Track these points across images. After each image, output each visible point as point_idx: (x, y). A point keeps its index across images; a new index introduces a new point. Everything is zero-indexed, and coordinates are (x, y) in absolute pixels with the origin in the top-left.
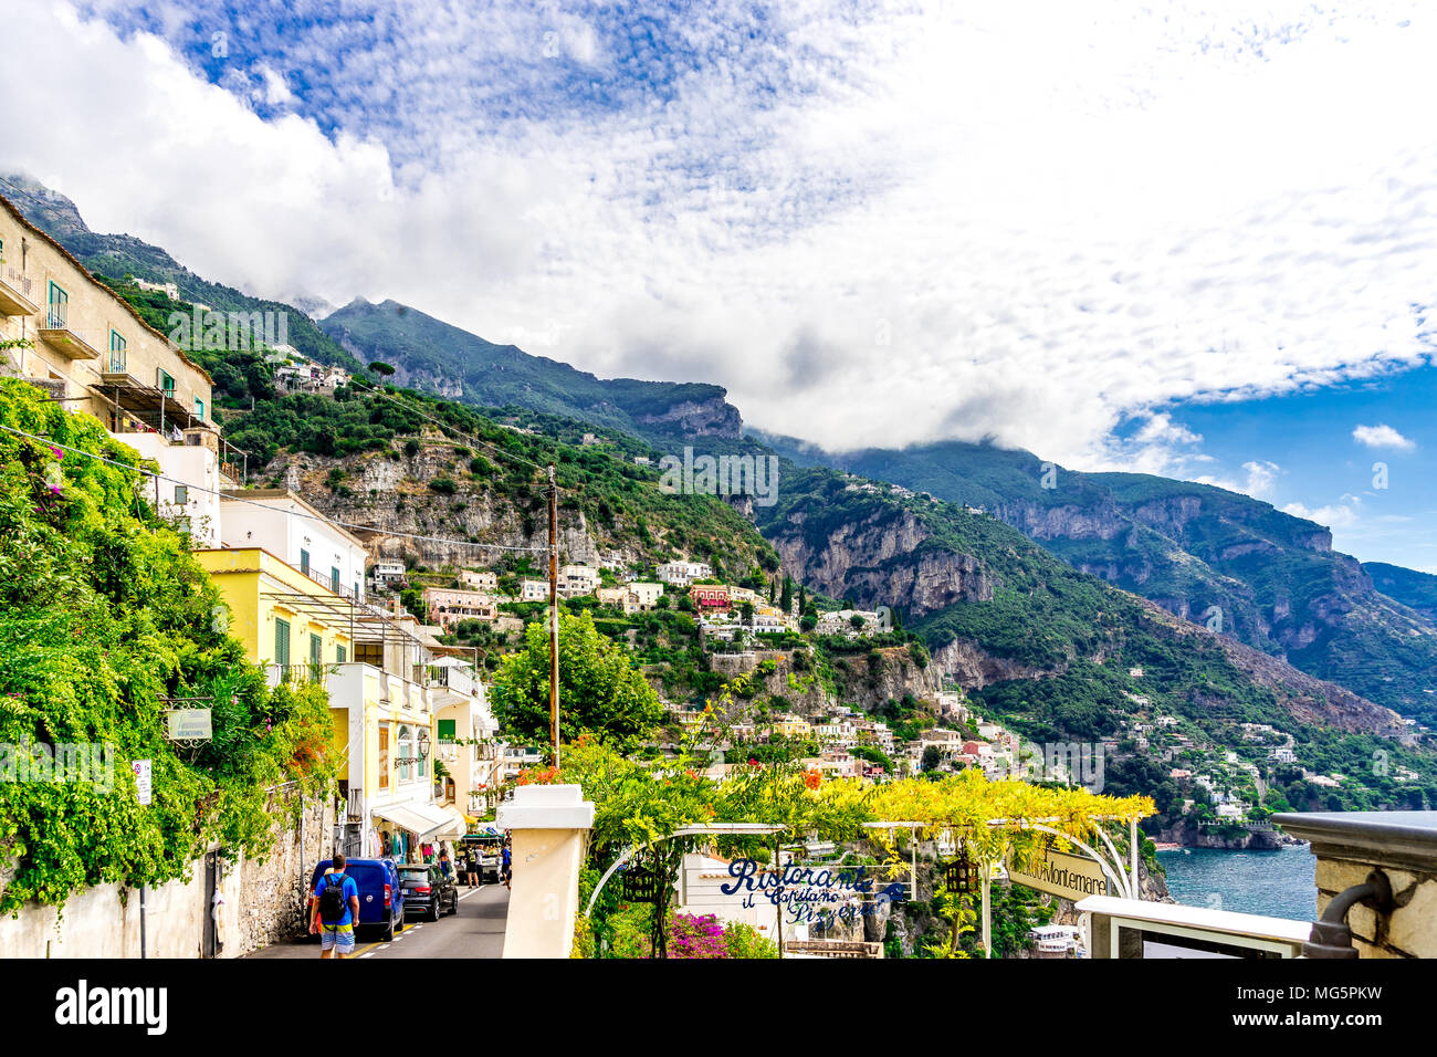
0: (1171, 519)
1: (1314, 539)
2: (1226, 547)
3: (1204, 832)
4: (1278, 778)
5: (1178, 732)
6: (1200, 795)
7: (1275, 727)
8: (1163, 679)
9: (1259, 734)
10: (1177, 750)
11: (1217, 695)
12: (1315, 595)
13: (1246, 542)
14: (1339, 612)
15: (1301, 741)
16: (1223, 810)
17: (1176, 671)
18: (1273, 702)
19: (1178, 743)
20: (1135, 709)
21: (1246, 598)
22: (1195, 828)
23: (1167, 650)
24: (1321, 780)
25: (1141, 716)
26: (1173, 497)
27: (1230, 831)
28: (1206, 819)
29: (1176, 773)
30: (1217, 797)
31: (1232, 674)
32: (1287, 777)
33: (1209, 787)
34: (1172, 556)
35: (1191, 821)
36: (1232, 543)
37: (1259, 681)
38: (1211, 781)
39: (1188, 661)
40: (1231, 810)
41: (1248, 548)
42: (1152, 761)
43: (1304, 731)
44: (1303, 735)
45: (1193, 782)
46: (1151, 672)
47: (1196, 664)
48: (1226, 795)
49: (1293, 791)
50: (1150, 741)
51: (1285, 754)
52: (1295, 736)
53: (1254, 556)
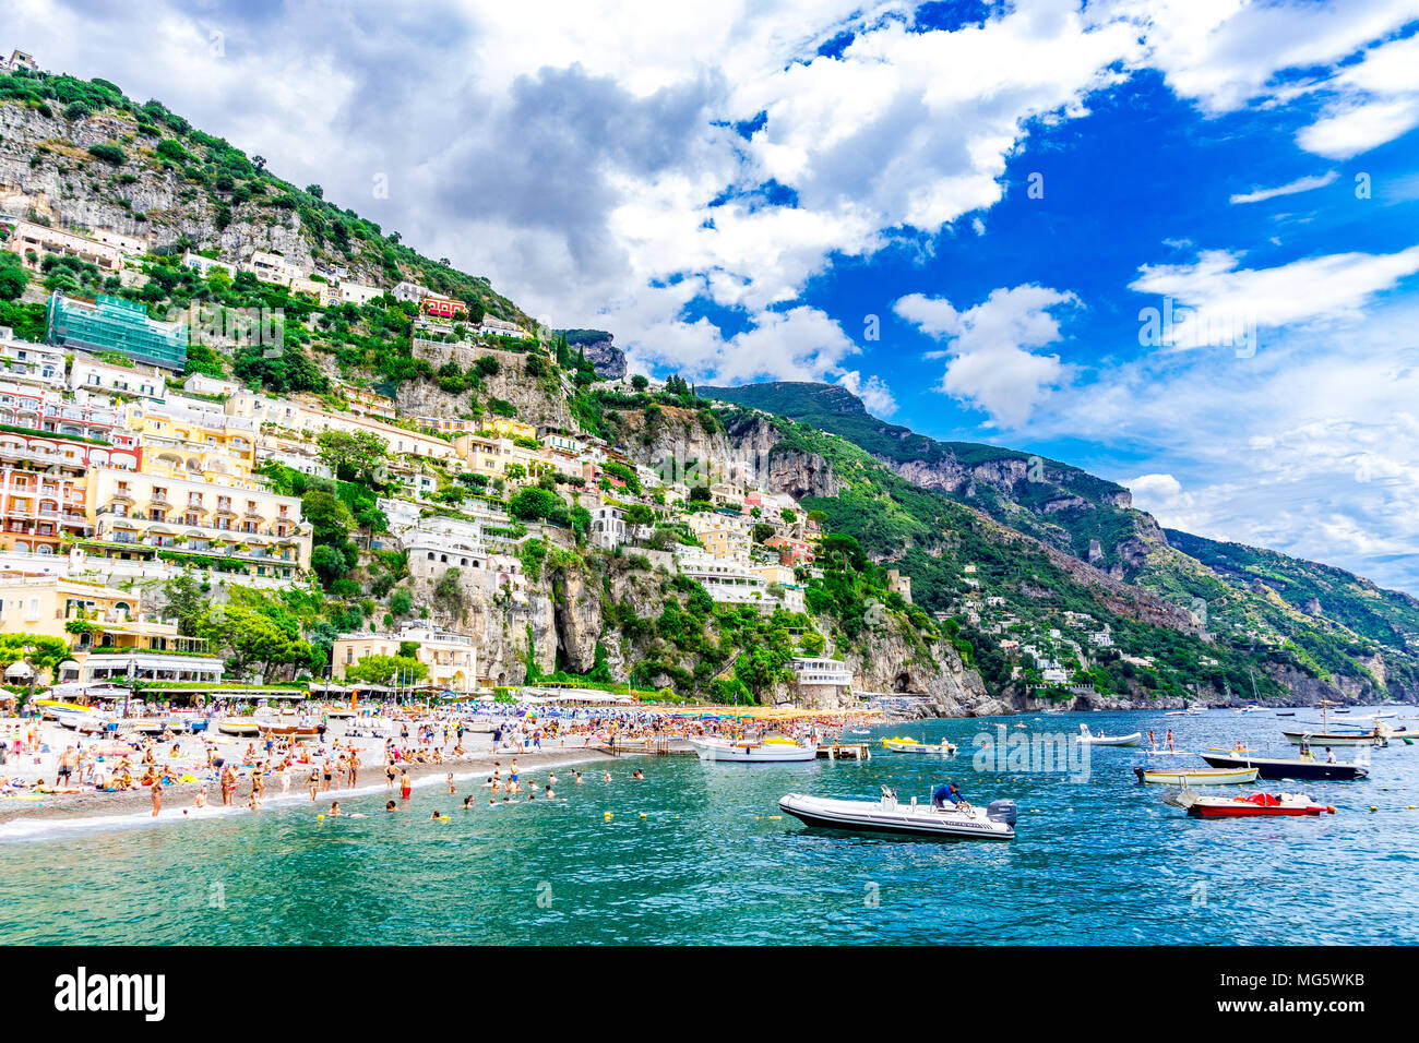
0: (1003, 478)
1: (1119, 497)
2: (1048, 502)
3: (1032, 696)
4: (1099, 659)
5: (1007, 610)
6: (1028, 662)
7: (1094, 616)
8: (994, 574)
9: (1080, 621)
10: (1006, 624)
11: (1042, 587)
12: (1122, 541)
13: (1064, 498)
14: (1140, 555)
15: (1117, 629)
16: (1048, 675)
17: (1005, 568)
18: (1091, 597)
19: (1006, 619)
20: (968, 589)
21: (1066, 541)
22: (1023, 692)
23: (997, 551)
24: (1136, 661)
25: (973, 594)
26: (1004, 459)
27: (1056, 694)
28: (1034, 683)
29: (1005, 644)
30: (1043, 663)
31: (1056, 574)
32: (1106, 657)
33: (1036, 655)
34: (1003, 505)
35: (1020, 686)
36: (1053, 499)
37: (1077, 579)
38: (1037, 650)
39: (1016, 561)
40: (1056, 675)
41: (1066, 503)
42: (982, 631)
43: (1119, 621)
44: (1118, 625)
45: (1020, 651)
46: (983, 568)
47: (1023, 563)
48: (1051, 661)
49: (1112, 670)
50: (981, 615)
51: (1103, 639)
52: (1111, 625)
53: (1071, 510)
